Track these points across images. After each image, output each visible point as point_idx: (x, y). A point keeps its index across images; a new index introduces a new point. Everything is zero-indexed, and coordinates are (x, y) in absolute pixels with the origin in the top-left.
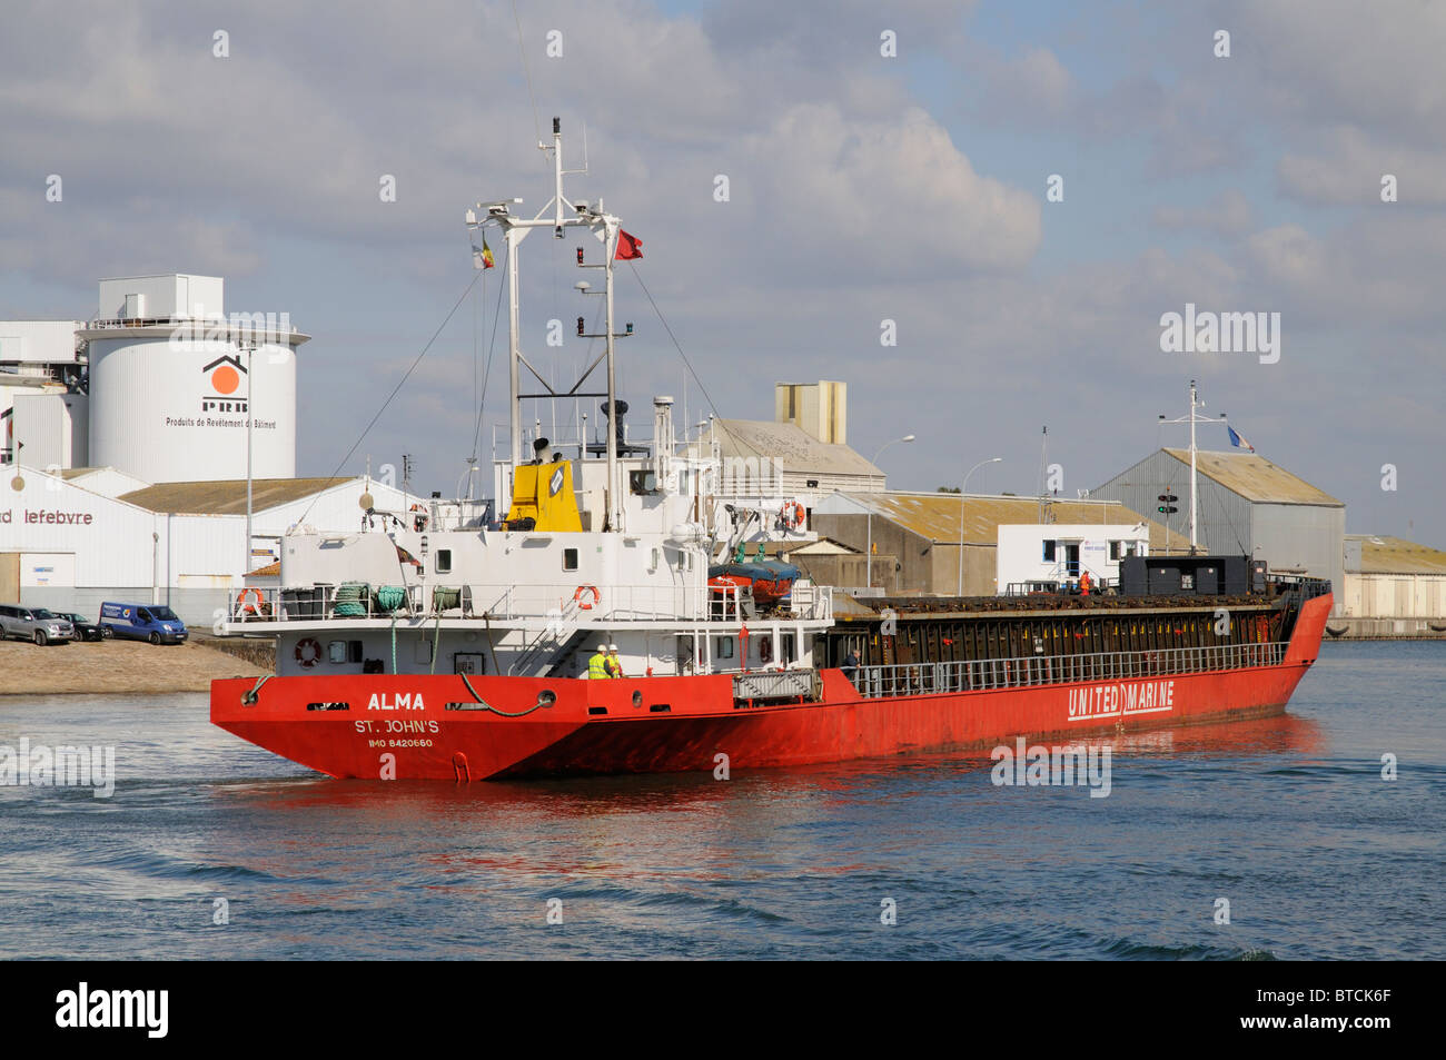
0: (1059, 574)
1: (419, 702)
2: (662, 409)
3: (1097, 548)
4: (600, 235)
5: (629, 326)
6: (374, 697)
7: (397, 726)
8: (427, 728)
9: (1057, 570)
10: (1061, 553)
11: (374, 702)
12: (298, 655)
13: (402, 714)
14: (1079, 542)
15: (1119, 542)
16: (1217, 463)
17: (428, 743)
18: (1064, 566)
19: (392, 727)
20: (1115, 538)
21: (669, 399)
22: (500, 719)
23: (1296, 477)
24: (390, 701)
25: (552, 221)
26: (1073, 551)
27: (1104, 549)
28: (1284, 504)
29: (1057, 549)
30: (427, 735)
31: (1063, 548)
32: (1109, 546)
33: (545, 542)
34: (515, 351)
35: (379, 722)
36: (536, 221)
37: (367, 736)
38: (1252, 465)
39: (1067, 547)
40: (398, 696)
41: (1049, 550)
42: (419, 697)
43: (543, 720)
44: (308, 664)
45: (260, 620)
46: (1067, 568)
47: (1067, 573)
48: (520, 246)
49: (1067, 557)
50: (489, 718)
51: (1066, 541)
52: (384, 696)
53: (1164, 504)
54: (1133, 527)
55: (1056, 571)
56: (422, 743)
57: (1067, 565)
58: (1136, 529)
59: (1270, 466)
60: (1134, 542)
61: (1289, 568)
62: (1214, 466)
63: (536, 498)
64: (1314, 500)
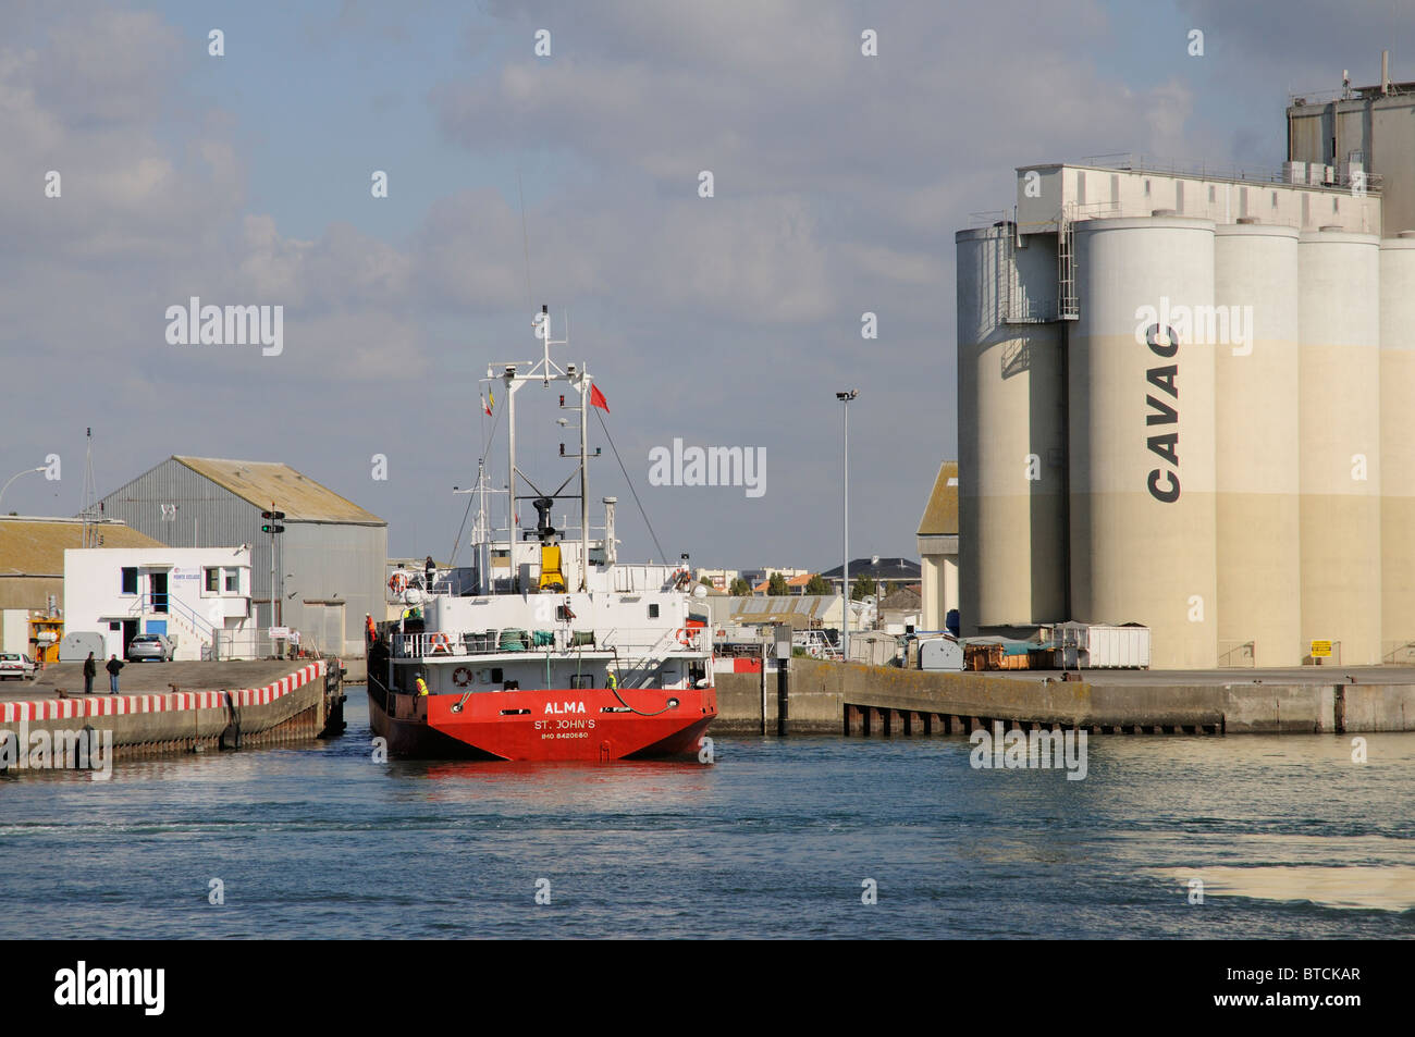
0: (143, 609)
1: (582, 708)
2: (608, 506)
3: (189, 577)
4: (577, 386)
5: (598, 450)
6: (549, 705)
7: (565, 724)
8: (586, 725)
9: (140, 603)
10: (144, 584)
11: (549, 709)
12: (455, 679)
13: (570, 716)
14: (167, 569)
15: (216, 568)
16: (238, 474)
17: (586, 735)
18: (148, 599)
19: (561, 724)
20: (209, 564)
21: (614, 499)
22: (641, 717)
23: (329, 490)
24: (561, 707)
25: (543, 377)
26: (160, 581)
27: (199, 577)
28: (319, 523)
29: (139, 578)
30: (586, 729)
31: (147, 577)
32: (204, 573)
33: (636, 600)
34: (513, 467)
35: (552, 724)
36: (529, 376)
37: (542, 731)
38: (279, 477)
39: (152, 576)
40: (566, 704)
41: (129, 579)
42: (581, 704)
43: (671, 717)
44: (464, 685)
45: (448, 655)
46: (152, 603)
47: (152, 608)
48: (516, 394)
49: (152, 587)
50: (632, 716)
51: (150, 568)
52: (556, 705)
53: (269, 522)
54: (234, 550)
55: (139, 605)
56: (581, 735)
57: (152, 597)
58: (238, 552)
59: (299, 478)
60: (235, 569)
61: (326, 599)
62: (234, 477)
63: (560, 569)
64: (352, 518)
